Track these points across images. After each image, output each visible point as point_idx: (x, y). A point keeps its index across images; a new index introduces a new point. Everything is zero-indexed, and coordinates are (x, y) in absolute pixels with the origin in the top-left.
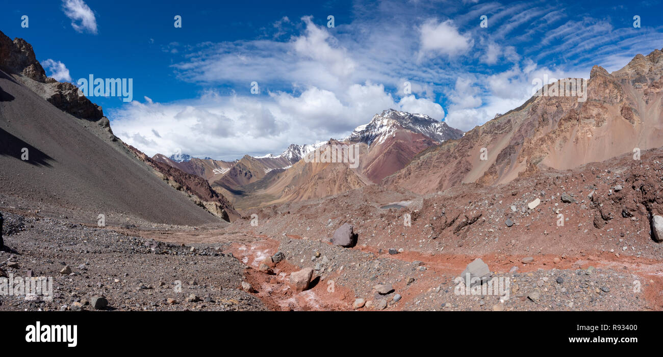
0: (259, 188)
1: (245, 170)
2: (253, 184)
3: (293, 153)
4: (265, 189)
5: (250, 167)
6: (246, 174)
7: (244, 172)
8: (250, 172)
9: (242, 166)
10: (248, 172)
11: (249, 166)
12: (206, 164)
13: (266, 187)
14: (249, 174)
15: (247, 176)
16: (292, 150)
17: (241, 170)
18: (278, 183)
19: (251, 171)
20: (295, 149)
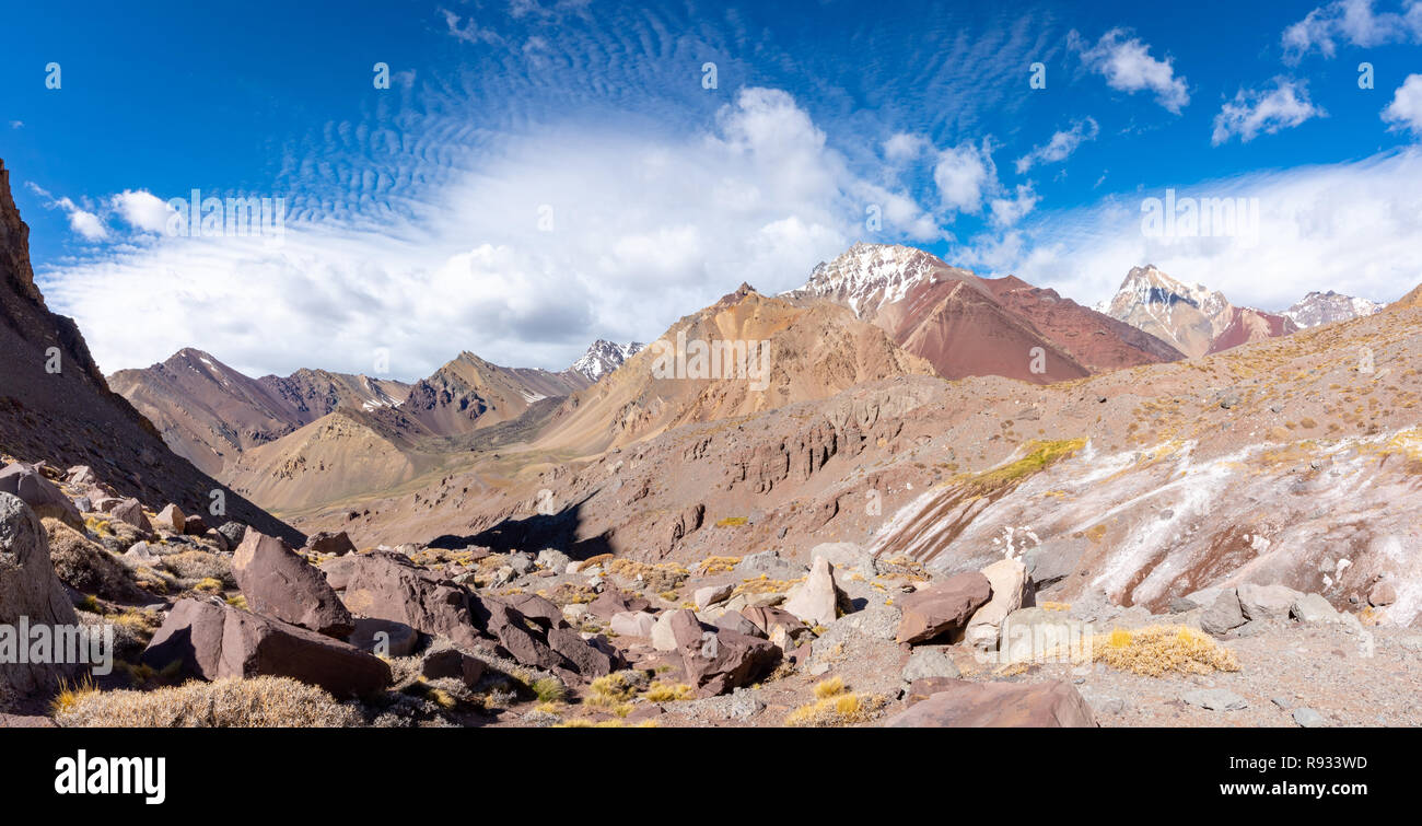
0: (507, 441)
1: (461, 390)
2: (487, 433)
3: (602, 362)
4: (528, 443)
5: (479, 382)
6: (464, 404)
7: (459, 396)
8: (476, 397)
9: (451, 381)
10: (470, 399)
11: (477, 380)
12: (346, 385)
13: (531, 438)
14: (473, 404)
15: (468, 410)
16: (600, 354)
17: (449, 390)
18: (574, 421)
19: (481, 394)
20: (607, 351)
